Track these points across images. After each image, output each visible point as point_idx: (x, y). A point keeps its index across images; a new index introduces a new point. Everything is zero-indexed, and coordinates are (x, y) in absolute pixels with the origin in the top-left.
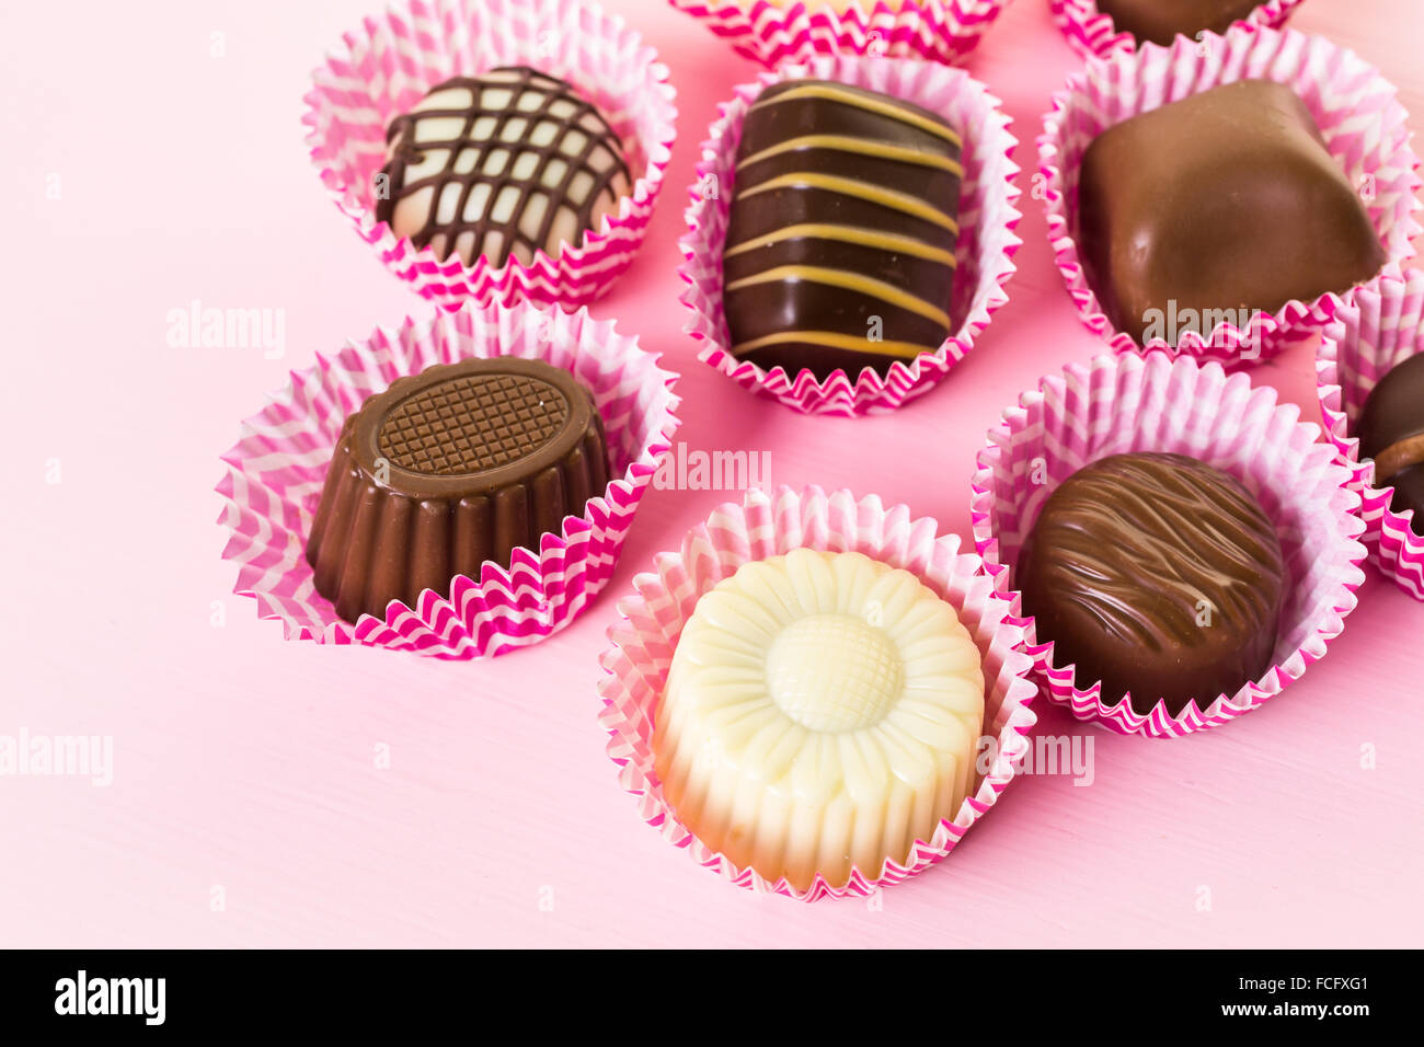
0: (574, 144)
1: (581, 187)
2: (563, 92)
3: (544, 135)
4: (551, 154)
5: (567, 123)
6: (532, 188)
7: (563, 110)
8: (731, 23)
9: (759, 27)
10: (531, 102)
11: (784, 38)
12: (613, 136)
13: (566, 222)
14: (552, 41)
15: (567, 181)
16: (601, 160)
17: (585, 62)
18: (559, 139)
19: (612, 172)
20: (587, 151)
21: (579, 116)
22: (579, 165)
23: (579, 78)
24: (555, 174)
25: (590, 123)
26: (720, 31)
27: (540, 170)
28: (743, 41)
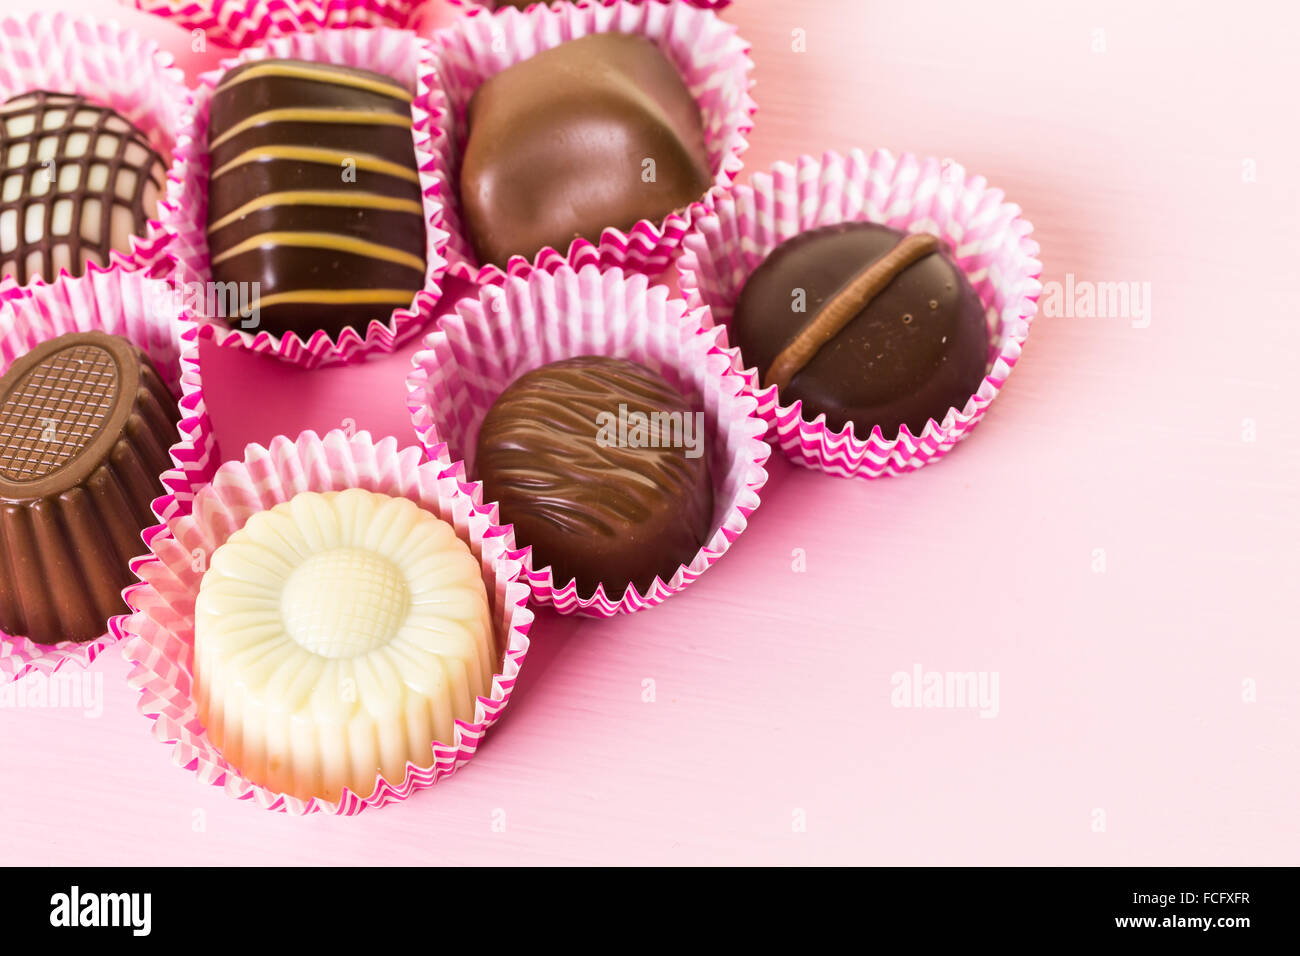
0: (107, 148)
1: (126, 184)
2: (80, 103)
3: (77, 146)
4: (90, 161)
5: (95, 129)
6: (82, 196)
7: (86, 119)
8: (197, 18)
9: (224, 18)
10: (55, 120)
11: (251, 24)
12: (137, 133)
13: (123, 219)
14: (56, 59)
15: (112, 181)
16: (136, 155)
17: (92, 73)
18: (92, 145)
19: (149, 163)
20: (121, 150)
21: (104, 120)
22: (119, 165)
23: (88, 88)
24: (99, 178)
25: (114, 124)
26: (190, 26)
27: (85, 178)
28: (215, 32)
